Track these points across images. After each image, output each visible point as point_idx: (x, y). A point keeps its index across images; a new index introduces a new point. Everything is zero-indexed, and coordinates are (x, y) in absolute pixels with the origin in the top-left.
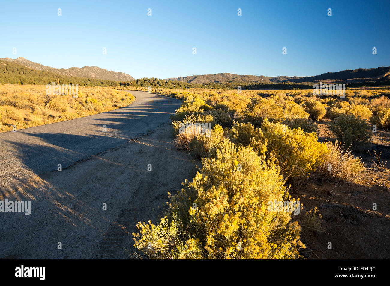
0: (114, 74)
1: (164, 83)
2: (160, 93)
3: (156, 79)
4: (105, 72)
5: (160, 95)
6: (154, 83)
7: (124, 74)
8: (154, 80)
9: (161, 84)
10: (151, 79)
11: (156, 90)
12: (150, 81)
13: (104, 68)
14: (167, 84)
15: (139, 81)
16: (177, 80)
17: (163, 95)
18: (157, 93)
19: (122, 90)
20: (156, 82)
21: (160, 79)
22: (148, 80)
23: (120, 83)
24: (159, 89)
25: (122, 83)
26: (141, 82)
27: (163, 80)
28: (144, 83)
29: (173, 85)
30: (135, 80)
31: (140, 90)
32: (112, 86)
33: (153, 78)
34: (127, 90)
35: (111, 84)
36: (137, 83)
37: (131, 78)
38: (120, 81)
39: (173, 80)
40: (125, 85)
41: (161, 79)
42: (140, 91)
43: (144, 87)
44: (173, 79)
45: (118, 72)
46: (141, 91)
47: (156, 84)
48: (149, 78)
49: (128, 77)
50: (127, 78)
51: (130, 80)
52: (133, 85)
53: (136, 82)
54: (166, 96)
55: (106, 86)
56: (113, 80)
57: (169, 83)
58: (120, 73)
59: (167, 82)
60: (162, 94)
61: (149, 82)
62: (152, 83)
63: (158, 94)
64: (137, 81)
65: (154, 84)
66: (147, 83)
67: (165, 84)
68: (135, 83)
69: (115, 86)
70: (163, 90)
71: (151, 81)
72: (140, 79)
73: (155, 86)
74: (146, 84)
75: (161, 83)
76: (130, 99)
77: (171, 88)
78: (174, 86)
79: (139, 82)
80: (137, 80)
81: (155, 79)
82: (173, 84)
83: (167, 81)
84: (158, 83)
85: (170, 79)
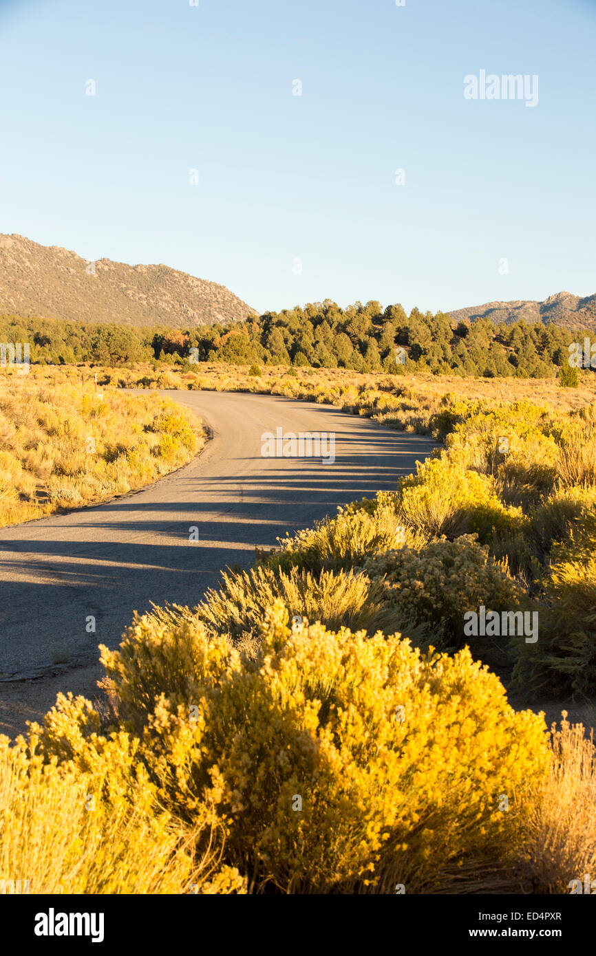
0: (122, 279)
1: (441, 335)
2: (381, 406)
3: (390, 313)
4: (62, 267)
5: (376, 425)
6: (378, 336)
7: (186, 277)
8: (378, 319)
9: (426, 344)
10: (360, 311)
11: (362, 389)
12: (349, 322)
13: (59, 245)
14: (462, 342)
15: (280, 324)
16: (531, 319)
17: (397, 421)
18: (361, 412)
19: (154, 385)
20: (390, 330)
21: (415, 313)
22: (337, 318)
23: (156, 338)
24: (387, 384)
25: (168, 337)
26: (292, 333)
27: (442, 316)
28: (307, 340)
29: (502, 351)
30: (250, 320)
31: (265, 387)
32: (98, 357)
33: (372, 303)
34: (183, 388)
35: (95, 346)
36: (264, 341)
37: (230, 302)
38: (156, 327)
39: (510, 319)
40: (184, 351)
41: (423, 311)
42: (262, 393)
43: (308, 368)
44: (513, 312)
45: (149, 268)
46: (268, 393)
47: (392, 344)
48: (343, 306)
49: (215, 296)
50: (203, 303)
51: (220, 317)
52: (232, 353)
53: (258, 330)
54: (410, 429)
55: (62, 361)
56: (111, 317)
57: (480, 339)
58: (161, 275)
59: (461, 332)
60: (390, 416)
61: (342, 328)
62: (363, 337)
63: (368, 416)
64: (267, 328)
65: (374, 350)
66: (331, 336)
67: (453, 342)
68: (247, 338)
69: (120, 358)
70: (413, 390)
71: (356, 323)
72: (284, 312)
73: (385, 354)
74: (321, 343)
75: (421, 337)
76: (156, 452)
77: (488, 374)
78: (512, 360)
79: (277, 334)
80: (268, 322)
81: (383, 312)
82: (507, 344)
83: (468, 324)
84: (402, 338)
85: (490, 312)
